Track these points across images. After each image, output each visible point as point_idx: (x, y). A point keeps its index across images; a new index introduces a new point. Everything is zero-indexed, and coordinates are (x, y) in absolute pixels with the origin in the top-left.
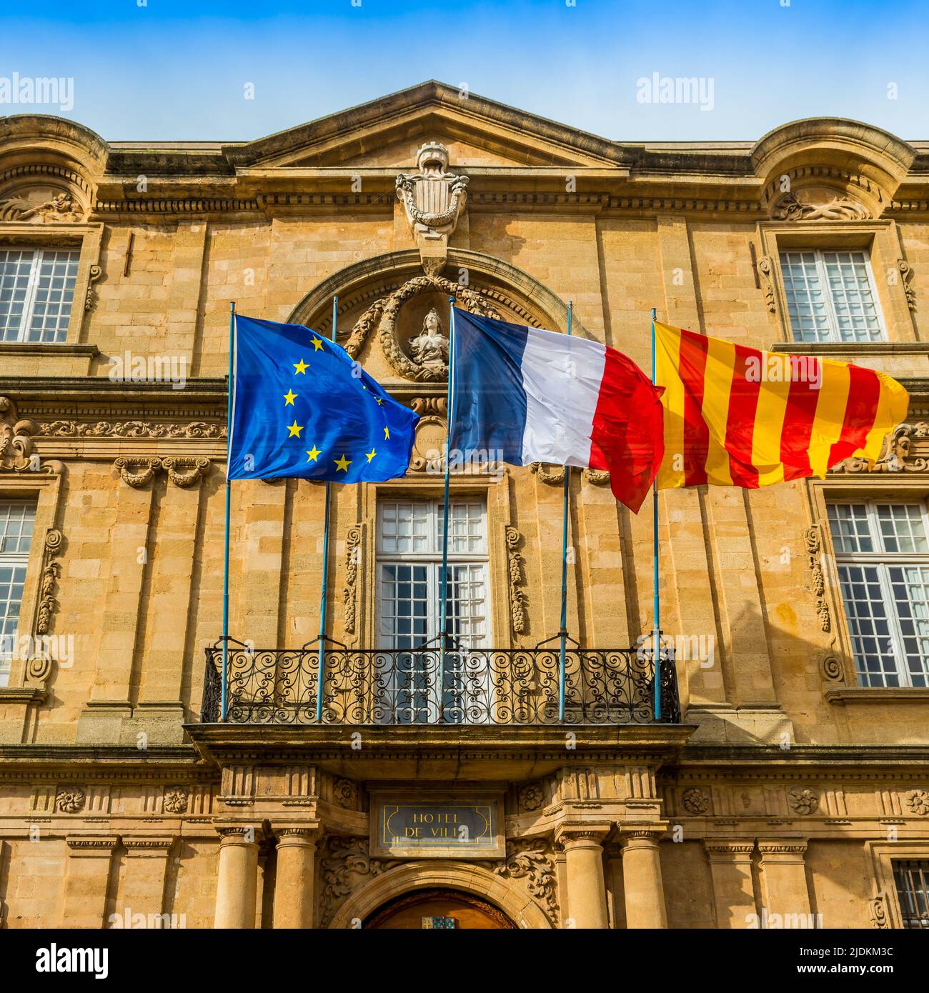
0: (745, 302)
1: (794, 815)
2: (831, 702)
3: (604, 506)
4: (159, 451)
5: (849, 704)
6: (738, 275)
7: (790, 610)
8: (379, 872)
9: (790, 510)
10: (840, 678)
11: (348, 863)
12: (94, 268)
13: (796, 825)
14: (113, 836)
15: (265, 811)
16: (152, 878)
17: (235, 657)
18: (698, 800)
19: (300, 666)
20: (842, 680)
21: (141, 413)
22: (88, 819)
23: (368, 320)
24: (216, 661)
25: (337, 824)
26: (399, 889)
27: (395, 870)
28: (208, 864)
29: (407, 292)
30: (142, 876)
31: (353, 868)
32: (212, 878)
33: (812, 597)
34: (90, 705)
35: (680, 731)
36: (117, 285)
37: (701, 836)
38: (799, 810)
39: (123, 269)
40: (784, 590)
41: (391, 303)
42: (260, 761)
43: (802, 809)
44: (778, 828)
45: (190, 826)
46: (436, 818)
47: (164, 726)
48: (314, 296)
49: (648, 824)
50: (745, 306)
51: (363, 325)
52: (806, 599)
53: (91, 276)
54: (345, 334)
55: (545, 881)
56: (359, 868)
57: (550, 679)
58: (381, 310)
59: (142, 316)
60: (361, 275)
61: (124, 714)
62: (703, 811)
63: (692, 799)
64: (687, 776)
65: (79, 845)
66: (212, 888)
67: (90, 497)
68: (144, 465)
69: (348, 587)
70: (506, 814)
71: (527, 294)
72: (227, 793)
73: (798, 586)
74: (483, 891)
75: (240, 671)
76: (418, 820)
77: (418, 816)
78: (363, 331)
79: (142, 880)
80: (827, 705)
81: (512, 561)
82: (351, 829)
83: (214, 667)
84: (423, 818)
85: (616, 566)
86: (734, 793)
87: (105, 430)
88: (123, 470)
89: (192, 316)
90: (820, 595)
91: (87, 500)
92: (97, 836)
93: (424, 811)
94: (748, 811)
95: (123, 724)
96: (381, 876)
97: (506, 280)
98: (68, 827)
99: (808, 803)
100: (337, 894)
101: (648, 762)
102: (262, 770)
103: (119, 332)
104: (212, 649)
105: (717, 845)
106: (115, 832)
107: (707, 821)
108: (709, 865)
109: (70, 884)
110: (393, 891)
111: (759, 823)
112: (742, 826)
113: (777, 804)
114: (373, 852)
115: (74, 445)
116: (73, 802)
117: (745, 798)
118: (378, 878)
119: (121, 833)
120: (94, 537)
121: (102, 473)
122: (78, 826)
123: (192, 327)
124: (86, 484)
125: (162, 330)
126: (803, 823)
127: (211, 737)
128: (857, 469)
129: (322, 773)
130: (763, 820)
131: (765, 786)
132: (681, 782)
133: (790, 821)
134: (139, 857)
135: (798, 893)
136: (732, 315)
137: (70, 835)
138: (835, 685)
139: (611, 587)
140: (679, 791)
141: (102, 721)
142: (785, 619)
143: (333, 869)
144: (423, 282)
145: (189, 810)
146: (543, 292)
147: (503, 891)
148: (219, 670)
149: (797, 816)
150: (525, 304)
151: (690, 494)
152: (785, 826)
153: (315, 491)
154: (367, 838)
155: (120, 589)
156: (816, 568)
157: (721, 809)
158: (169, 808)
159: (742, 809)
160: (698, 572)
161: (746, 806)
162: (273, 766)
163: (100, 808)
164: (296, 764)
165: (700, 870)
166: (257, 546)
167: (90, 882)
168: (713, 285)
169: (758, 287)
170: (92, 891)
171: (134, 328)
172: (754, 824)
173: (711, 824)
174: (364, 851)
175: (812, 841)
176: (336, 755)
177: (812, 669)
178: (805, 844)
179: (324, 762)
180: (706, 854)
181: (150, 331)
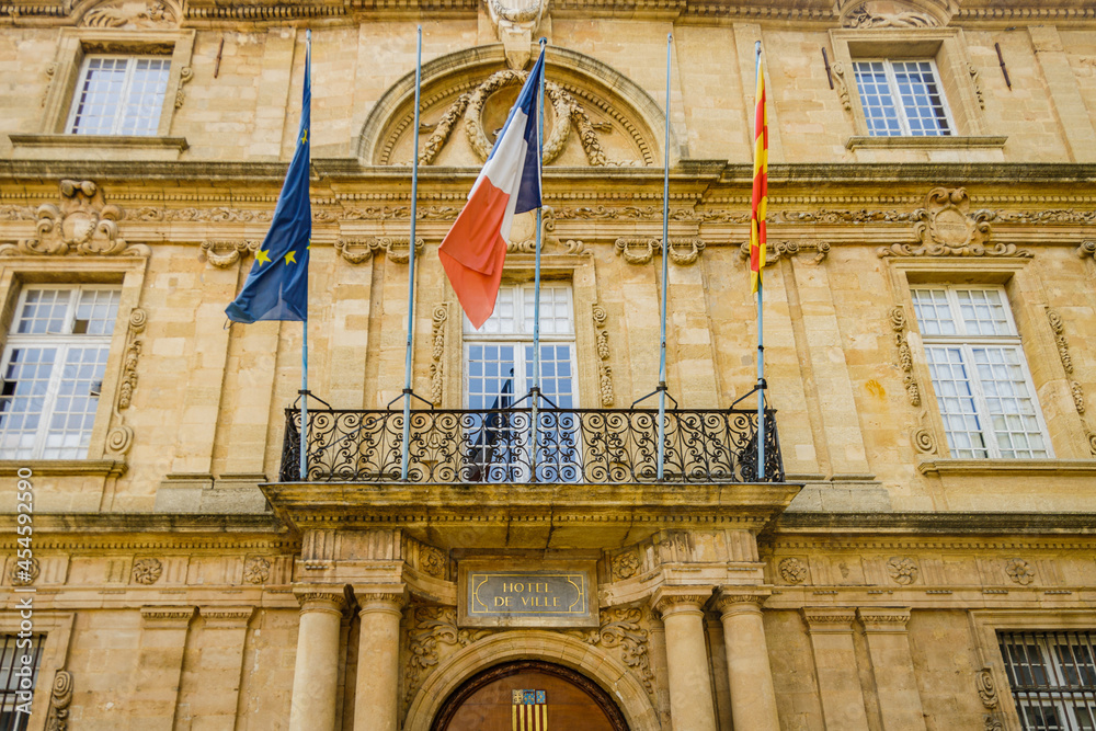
0: (821, 101)
1: (894, 584)
2: (925, 474)
3: (690, 286)
4: (246, 236)
5: (944, 475)
6: (812, 77)
7: (879, 386)
8: (468, 642)
9: (874, 292)
10: (933, 450)
11: (435, 633)
12: (185, 69)
13: (897, 595)
14: (190, 606)
15: (347, 575)
16: (230, 650)
17: (316, 419)
18: (796, 570)
19: (384, 426)
20: (935, 453)
21: (228, 198)
22: (164, 591)
23: (453, 113)
24: (296, 422)
25: (423, 592)
26: (489, 660)
27: (484, 640)
28: (290, 636)
29: (492, 84)
30: (220, 648)
31: (441, 638)
32: (293, 650)
33: (901, 374)
34: (169, 477)
35: (784, 491)
36: (207, 86)
37: (799, 606)
38: (899, 580)
39: (213, 71)
40: (872, 366)
41: (477, 96)
42: (342, 525)
43: (902, 578)
44: (879, 597)
45: (271, 596)
46: (526, 587)
47: (245, 496)
48: (400, 87)
49: (753, 587)
50: (821, 105)
51: (449, 117)
52: (894, 376)
53: (182, 76)
54: (431, 126)
55: (641, 651)
56: (447, 638)
57: (647, 439)
58: (466, 103)
59: (231, 114)
60: (446, 68)
61: (205, 486)
62: (800, 581)
63: (789, 569)
64: (784, 545)
65: (153, 617)
66: (292, 660)
67: (176, 280)
68: (230, 248)
69: (434, 363)
70: (598, 583)
71: (610, 86)
72: (307, 558)
73: (885, 363)
74: (576, 662)
75: (321, 431)
76: (508, 590)
77: (508, 585)
78: (449, 122)
79: (220, 652)
80: (921, 478)
81: (600, 338)
82: (438, 599)
83: (294, 428)
84: (513, 587)
85: (704, 342)
86: (831, 563)
87: (193, 215)
88: (209, 252)
89: (280, 113)
90: (908, 371)
91: (173, 282)
92: (174, 606)
93: (515, 580)
94: (847, 581)
95: (203, 495)
96: (470, 646)
97: (589, 74)
98: (144, 598)
99: (908, 573)
100: (424, 665)
101: (749, 525)
102: (344, 535)
103: (208, 128)
104: (292, 410)
105: (817, 614)
106: (192, 603)
107: (805, 591)
108: (808, 634)
109: (144, 657)
110: (483, 662)
111: (859, 593)
112: (841, 596)
113: (876, 573)
114: (461, 621)
115: (160, 229)
116: (150, 574)
117: (842, 568)
118: (466, 649)
119: (198, 604)
120: (180, 316)
121: (190, 257)
122: (154, 597)
123: (281, 122)
124: (173, 265)
125: (251, 126)
126: (904, 593)
127: (290, 498)
128: (938, 253)
129: (407, 535)
130: (863, 590)
131: (864, 556)
132: (777, 552)
133: (890, 591)
134: (216, 628)
135: (902, 664)
136: (808, 113)
137: (145, 606)
138: (928, 457)
139: (700, 362)
140: (776, 561)
141: (181, 492)
142: (874, 394)
143: (420, 639)
144: (508, 76)
145: (270, 581)
146: (626, 83)
147: (597, 662)
148: (299, 430)
149: (898, 586)
150: (608, 98)
151: (775, 276)
152: (885, 596)
153: (402, 272)
154: (456, 607)
155: (204, 365)
156: (903, 347)
157: (820, 580)
158: (249, 578)
159: (840, 579)
160: (786, 349)
161: (845, 576)
162: (356, 529)
163: (177, 580)
164: (381, 528)
165: (801, 640)
166: (343, 323)
167: (165, 655)
168: (789, 86)
169: (832, 88)
170: (167, 664)
171: (223, 125)
172: (854, 594)
173: (810, 594)
174: (452, 621)
175: (915, 611)
176: (422, 517)
177: (904, 443)
178: (908, 613)
179: (410, 525)
180: (805, 623)
181: (239, 127)
